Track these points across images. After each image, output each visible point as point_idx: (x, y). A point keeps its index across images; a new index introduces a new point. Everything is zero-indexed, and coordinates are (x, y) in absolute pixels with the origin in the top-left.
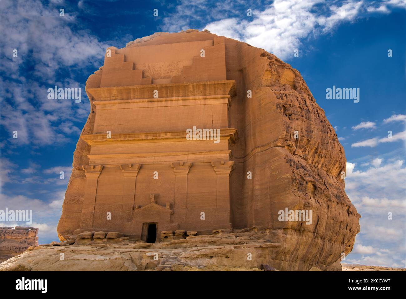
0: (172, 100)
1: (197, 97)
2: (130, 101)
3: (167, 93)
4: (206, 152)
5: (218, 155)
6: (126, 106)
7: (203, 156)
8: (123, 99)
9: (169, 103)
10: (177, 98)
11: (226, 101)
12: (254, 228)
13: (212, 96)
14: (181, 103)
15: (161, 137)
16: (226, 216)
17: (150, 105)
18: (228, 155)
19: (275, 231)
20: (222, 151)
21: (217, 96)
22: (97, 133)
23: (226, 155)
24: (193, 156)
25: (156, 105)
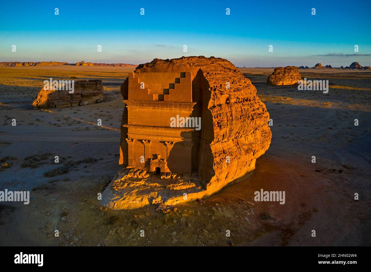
0: (164, 109)
1: (176, 109)
3: (162, 106)
6: (142, 110)
8: (140, 106)
9: (163, 111)
10: (166, 108)
11: (191, 112)
13: (184, 109)
14: (169, 111)
20: (188, 138)
21: (186, 109)
22: (129, 122)
23: (190, 140)
24: (175, 139)
25: (156, 110)
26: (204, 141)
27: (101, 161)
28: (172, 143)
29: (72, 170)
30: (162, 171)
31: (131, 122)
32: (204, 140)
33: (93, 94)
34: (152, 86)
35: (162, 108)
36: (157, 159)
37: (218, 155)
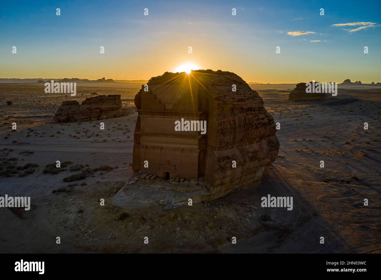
0: (173, 118)
1: (184, 118)
2: (154, 116)
4: (188, 144)
8: (151, 115)
10: (175, 117)
13: (191, 118)
14: (177, 119)
16: (196, 173)
17: (164, 119)
18: (197, 147)
20: (195, 145)
21: (193, 118)
22: (142, 130)
24: (183, 145)
25: (166, 119)
26: (209, 148)
27: (117, 169)
29: (89, 176)
30: (171, 176)
32: (209, 146)
33: (112, 109)
35: (172, 117)
36: (166, 164)
37: (222, 161)
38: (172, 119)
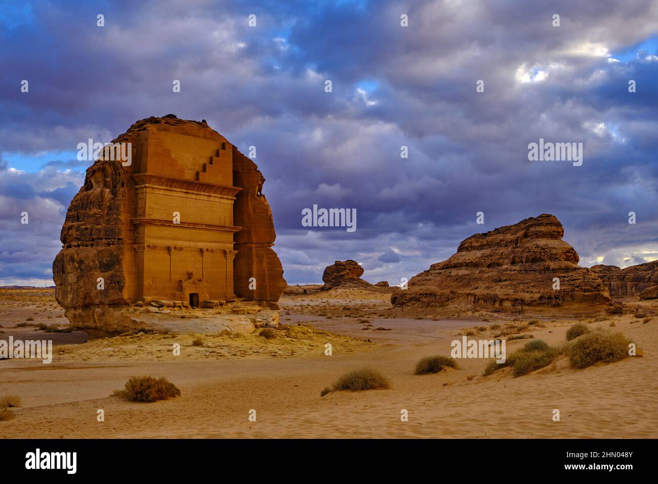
0: (200, 195)
1: (217, 195)
2: (173, 189)
3: (198, 188)
5: (228, 245)
6: (169, 193)
7: (219, 244)
8: (166, 186)
9: (198, 197)
10: (204, 193)
11: (233, 202)
12: (255, 299)
13: (226, 197)
14: (205, 198)
15: (198, 227)
16: (231, 290)
17: (185, 195)
18: (233, 245)
19: (272, 302)
20: (230, 243)
21: (229, 197)
22: (148, 215)
23: (231, 246)
24: (213, 244)
25: (189, 196)
26: (253, 245)
28: (212, 251)
30: (201, 300)
31: (151, 213)
32: (252, 243)
34: (179, 155)
35: (200, 193)
36: (192, 280)
38: (198, 196)
